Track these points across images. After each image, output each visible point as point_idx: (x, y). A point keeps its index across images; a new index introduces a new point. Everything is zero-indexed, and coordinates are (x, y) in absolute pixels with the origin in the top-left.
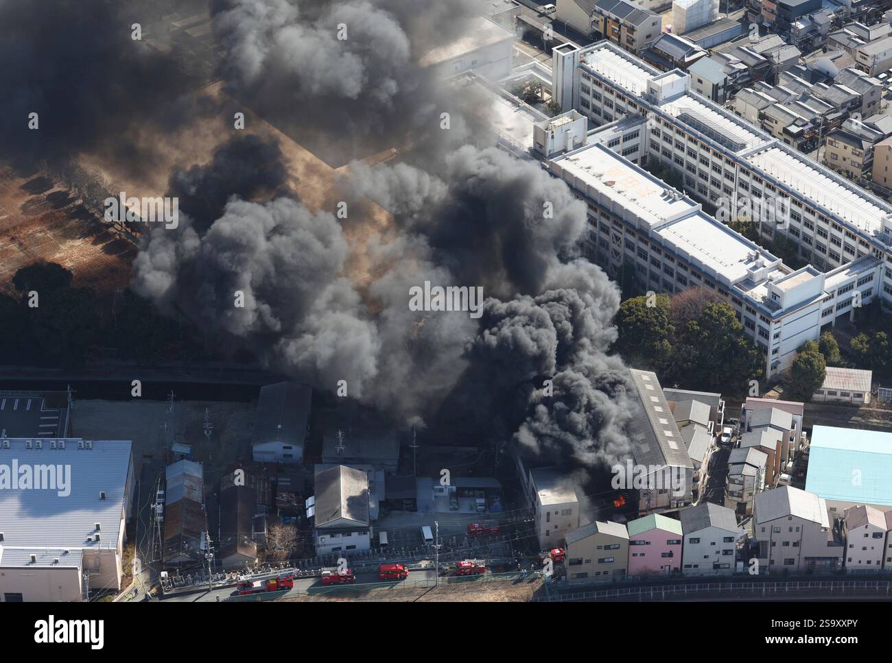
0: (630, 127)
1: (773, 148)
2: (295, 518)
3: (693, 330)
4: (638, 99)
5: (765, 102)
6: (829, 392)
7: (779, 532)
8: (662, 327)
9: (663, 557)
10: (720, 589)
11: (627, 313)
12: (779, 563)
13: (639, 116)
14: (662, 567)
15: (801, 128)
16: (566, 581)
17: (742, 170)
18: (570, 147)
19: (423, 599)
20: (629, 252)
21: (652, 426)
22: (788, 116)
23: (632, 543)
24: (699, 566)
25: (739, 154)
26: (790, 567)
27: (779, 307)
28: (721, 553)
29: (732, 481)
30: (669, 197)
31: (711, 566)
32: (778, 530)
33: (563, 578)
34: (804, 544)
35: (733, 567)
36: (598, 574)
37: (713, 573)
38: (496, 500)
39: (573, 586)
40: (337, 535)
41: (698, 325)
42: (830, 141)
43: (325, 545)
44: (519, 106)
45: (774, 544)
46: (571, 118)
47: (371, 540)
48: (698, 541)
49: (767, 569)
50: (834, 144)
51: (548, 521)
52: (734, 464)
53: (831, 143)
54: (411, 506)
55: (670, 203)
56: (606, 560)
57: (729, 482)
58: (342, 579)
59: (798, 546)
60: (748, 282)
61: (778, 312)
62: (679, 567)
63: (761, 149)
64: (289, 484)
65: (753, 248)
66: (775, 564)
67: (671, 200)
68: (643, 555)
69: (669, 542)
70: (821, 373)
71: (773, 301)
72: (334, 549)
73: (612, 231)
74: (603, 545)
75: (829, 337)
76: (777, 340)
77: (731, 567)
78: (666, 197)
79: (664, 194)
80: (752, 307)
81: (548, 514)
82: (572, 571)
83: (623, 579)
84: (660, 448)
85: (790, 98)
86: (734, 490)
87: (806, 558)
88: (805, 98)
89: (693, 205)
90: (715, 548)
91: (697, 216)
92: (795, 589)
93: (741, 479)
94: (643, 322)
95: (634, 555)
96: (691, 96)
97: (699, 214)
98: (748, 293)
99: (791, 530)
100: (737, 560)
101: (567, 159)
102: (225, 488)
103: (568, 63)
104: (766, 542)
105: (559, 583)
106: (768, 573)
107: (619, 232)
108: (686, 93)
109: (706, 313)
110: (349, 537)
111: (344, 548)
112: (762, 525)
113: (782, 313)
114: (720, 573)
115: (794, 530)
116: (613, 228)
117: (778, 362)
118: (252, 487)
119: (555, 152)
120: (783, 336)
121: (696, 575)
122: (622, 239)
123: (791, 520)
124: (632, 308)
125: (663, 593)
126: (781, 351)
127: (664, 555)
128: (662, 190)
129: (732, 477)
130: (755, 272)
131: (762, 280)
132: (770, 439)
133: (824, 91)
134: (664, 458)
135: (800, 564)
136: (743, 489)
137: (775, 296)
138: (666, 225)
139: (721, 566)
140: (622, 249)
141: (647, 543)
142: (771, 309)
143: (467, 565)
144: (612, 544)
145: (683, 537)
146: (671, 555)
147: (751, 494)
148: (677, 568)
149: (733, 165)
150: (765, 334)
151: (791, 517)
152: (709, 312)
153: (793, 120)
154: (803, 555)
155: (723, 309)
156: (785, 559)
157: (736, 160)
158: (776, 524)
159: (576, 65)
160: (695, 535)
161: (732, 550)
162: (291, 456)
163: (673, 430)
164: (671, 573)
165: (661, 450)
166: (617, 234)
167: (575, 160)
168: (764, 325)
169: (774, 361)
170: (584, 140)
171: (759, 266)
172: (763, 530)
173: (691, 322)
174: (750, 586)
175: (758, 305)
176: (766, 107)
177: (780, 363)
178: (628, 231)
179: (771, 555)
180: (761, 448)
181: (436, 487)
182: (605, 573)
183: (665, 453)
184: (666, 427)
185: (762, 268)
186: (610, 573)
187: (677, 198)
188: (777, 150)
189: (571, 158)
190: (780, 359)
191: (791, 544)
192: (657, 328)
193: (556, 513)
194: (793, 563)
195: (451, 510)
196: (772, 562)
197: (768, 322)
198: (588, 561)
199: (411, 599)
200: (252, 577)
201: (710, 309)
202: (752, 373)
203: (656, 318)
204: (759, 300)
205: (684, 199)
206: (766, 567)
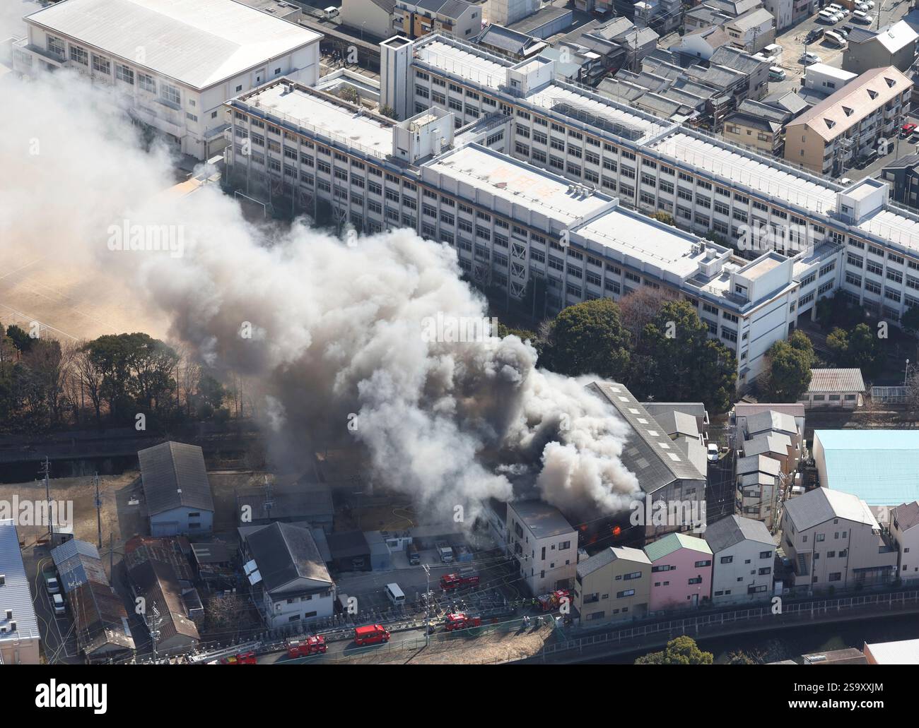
0: (493, 128)
1: (676, 134)
2: (229, 591)
3: (652, 333)
4: (497, 93)
5: (637, 91)
6: (815, 396)
7: (823, 540)
8: (616, 331)
9: (690, 583)
10: (761, 616)
11: (572, 322)
12: (824, 580)
13: (500, 114)
14: (689, 597)
15: (687, 117)
16: (580, 624)
17: (645, 162)
18: (438, 151)
19: (415, 662)
20: (536, 263)
21: (642, 438)
22: (668, 105)
23: (655, 569)
24: (731, 592)
25: (640, 142)
26: (836, 583)
27: (746, 301)
28: (757, 572)
29: (746, 494)
30: (577, 195)
31: (745, 591)
32: (822, 538)
33: (576, 620)
34: (852, 554)
35: (771, 589)
36: (616, 611)
37: (748, 599)
38: (462, 549)
39: (587, 630)
40: (296, 599)
41: (656, 328)
42: (728, 127)
43: (281, 614)
44: (357, 112)
45: (817, 556)
46: (435, 115)
47: (334, 602)
48: (731, 560)
49: (810, 588)
50: (734, 130)
51: (543, 558)
52: (744, 474)
53: (730, 129)
54: (363, 564)
55: (580, 200)
56: (625, 594)
57: (744, 496)
58: (313, 649)
59: (845, 556)
60: (701, 277)
61: (747, 305)
62: (709, 596)
63: (665, 135)
64: (209, 554)
65: (695, 241)
66: (819, 581)
67: (579, 197)
68: (667, 583)
69: (697, 564)
70: (806, 373)
71: (739, 295)
72: (292, 619)
73: (512, 241)
74: (623, 575)
75: (800, 335)
76: (746, 341)
77: (768, 589)
78: (572, 194)
79: (569, 192)
80: (711, 305)
81: (544, 549)
82: (586, 611)
83: (644, 616)
84: (662, 461)
85: (664, 86)
86: (748, 505)
87: (855, 571)
88: (681, 83)
89: (608, 200)
90: (751, 567)
91: (614, 212)
92: (849, 607)
93: (758, 490)
94: (592, 330)
95: (657, 584)
96: (559, 85)
97: (617, 210)
98: (705, 288)
99: (836, 536)
100: (775, 580)
101: (439, 163)
102: (133, 566)
103: (401, 59)
104: (808, 554)
105: (572, 627)
106: (811, 592)
107: (523, 241)
108: (552, 83)
109: (664, 312)
110: (309, 601)
111: (303, 616)
112: (804, 534)
113: (751, 307)
114: (756, 597)
115: (840, 535)
116: (512, 236)
117: (747, 369)
118: (166, 562)
119: (421, 156)
120: (752, 337)
121: (728, 604)
122: (527, 250)
123: (837, 523)
124: (576, 316)
125: (697, 626)
126: (751, 356)
127: (691, 582)
128: (566, 188)
129: (746, 489)
130: (708, 264)
131: (716, 274)
132: (779, 444)
133: (703, 73)
134: (670, 470)
135: (848, 578)
136: (760, 503)
137: (739, 288)
138: (584, 223)
139: (757, 590)
140: (526, 262)
141: (673, 568)
142: (737, 303)
143: (459, 617)
144: (631, 573)
145: (714, 556)
146: (699, 580)
147: (769, 508)
148: (707, 597)
149: (633, 158)
150: (732, 336)
151: (836, 520)
152: (667, 312)
153: (676, 108)
154: (851, 567)
155: (682, 307)
156: (830, 574)
157: (637, 150)
158: (819, 531)
159: (409, 63)
160: (725, 553)
161: (770, 568)
162: (198, 525)
163: (667, 442)
164: (699, 604)
165: (663, 463)
166: (520, 244)
167: (449, 163)
168: (730, 324)
169: (743, 368)
170: (452, 141)
171: (711, 258)
172: (805, 539)
173: (647, 325)
174: (796, 608)
175: (721, 301)
176: (641, 96)
177: (749, 370)
178: (534, 237)
179: (814, 570)
180: (771, 455)
181: (388, 540)
182: (625, 610)
183: (670, 465)
184: (658, 439)
185: (715, 260)
186: (630, 610)
187: (587, 194)
188: (681, 136)
189: (445, 161)
190: (750, 365)
191: (837, 554)
192: (611, 334)
193: (553, 547)
194: (839, 579)
195: (411, 564)
196: (815, 579)
197: (735, 320)
198: (605, 597)
199: (401, 662)
200: (207, 656)
201: (668, 308)
202: (725, 381)
203: (608, 323)
204: (719, 294)
205: (595, 195)
206: (807, 585)
